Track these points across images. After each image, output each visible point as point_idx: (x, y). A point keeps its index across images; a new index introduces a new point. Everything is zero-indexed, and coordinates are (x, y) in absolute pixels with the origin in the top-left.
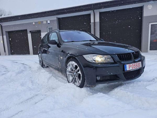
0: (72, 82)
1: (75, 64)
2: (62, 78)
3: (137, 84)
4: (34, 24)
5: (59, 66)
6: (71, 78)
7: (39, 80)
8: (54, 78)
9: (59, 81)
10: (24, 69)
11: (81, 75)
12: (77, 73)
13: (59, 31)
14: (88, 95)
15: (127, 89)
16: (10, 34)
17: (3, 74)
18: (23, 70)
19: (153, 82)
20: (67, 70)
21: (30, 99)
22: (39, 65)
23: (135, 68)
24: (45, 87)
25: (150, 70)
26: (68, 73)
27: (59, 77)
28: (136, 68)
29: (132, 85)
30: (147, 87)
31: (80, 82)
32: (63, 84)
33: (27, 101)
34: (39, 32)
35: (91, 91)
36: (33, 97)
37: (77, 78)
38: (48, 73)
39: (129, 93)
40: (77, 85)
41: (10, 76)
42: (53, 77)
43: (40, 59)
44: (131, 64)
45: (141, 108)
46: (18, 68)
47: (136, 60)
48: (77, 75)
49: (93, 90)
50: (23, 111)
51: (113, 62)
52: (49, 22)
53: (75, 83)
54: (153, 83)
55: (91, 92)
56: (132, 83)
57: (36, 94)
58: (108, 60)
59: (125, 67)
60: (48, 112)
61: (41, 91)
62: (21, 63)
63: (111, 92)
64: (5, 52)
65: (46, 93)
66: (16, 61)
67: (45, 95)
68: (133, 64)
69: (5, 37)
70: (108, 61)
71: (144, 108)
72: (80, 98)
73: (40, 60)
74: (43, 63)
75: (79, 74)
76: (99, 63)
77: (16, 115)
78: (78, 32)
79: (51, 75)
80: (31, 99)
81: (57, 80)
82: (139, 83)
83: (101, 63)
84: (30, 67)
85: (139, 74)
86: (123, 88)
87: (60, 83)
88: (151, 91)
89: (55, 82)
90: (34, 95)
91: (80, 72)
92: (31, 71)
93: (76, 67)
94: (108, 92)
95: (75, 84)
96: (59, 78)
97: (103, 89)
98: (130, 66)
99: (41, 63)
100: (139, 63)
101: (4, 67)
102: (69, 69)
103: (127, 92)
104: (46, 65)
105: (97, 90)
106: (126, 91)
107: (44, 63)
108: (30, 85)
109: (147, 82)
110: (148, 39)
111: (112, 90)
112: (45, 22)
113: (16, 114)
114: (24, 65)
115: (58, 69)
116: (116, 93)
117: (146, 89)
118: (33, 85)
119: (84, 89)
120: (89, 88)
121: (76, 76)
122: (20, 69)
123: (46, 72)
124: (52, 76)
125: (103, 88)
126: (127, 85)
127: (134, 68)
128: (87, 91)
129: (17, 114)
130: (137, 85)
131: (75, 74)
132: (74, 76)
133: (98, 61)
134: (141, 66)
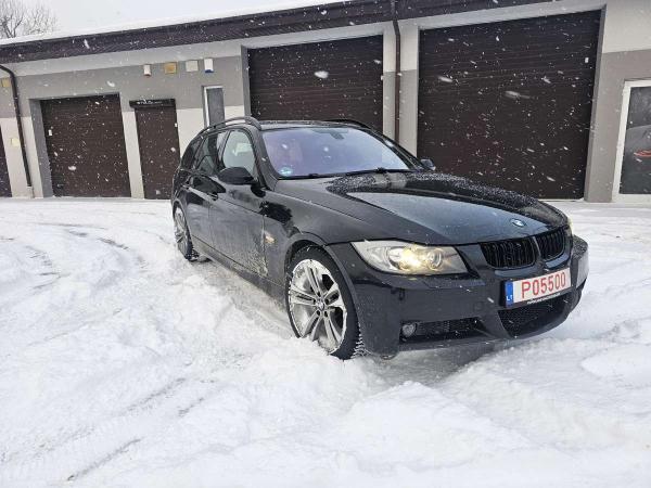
0: (310, 332)
1: (321, 270)
2: (268, 311)
3: (550, 349)
4: (147, 71)
5: (258, 268)
6: (305, 320)
7: (182, 318)
8: (241, 313)
9: (257, 323)
10: (117, 269)
11: (345, 315)
12: (327, 302)
13: (260, 130)
14: (368, 385)
15: (513, 371)
16: (48, 109)
17: (39, 287)
18: (116, 274)
19: (613, 341)
20: (293, 287)
21: (158, 394)
22: (174, 254)
23: (543, 292)
24: (209, 348)
25: (608, 290)
26: (293, 300)
27: (259, 307)
28: (548, 292)
29: (531, 351)
30: (585, 364)
31: (340, 338)
32: (274, 338)
33: (150, 402)
34: (169, 106)
35: (380, 371)
36: (169, 388)
37: (328, 320)
38: (214, 290)
39: (516, 385)
40: (329, 346)
41: (72, 300)
42: (234, 306)
43: (180, 228)
44: (531, 280)
45: (553, 445)
46: (94, 265)
47: (550, 264)
48: (329, 312)
49: (388, 367)
50: (139, 440)
51: (465, 270)
52: (209, 65)
53: (322, 339)
54: (612, 344)
55: (380, 375)
56: (533, 345)
57: (180, 376)
58: (446, 262)
59: (507, 290)
60: (232, 449)
61: (194, 363)
62: (103, 240)
63: (451, 377)
64: (30, 183)
65: (213, 375)
66: (79, 226)
67: (212, 381)
68: (539, 278)
69: (28, 122)
70: (444, 266)
71: (564, 442)
72: (342, 398)
73: (178, 231)
74: (190, 245)
75: (338, 310)
76: (411, 275)
77: (121, 456)
78: (332, 134)
79: (229, 299)
80: (164, 396)
81: (253, 322)
82: (560, 346)
83: (420, 276)
84: (140, 259)
85: (561, 312)
86: (497, 366)
87: (261, 333)
88: (599, 378)
89: (245, 327)
90: (172, 380)
91: (339, 303)
92: (145, 275)
93: (326, 283)
94: (443, 377)
95: (320, 344)
96: (258, 312)
97: (422, 363)
98: (526, 286)
99: (185, 243)
100: (560, 273)
101: (38, 254)
102: (298, 285)
103: (510, 382)
104: (203, 255)
105: (403, 369)
106: (506, 376)
107: (197, 247)
108: (153, 341)
109: (590, 342)
110: (616, 150)
111: (455, 370)
112: (192, 67)
113: (117, 451)
114: (115, 248)
115: (254, 280)
116: (472, 384)
117: (583, 369)
118: (163, 340)
119: (353, 365)
120: (371, 361)
121: (326, 314)
122: (102, 268)
123: (207, 288)
124: (230, 304)
125: (425, 361)
126: (512, 352)
127: (540, 295)
128: (366, 370)
129: (120, 451)
130: (550, 352)
131: (321, 305)
132: (318, 313)
133: (407, 267)
134: (568, 284)
